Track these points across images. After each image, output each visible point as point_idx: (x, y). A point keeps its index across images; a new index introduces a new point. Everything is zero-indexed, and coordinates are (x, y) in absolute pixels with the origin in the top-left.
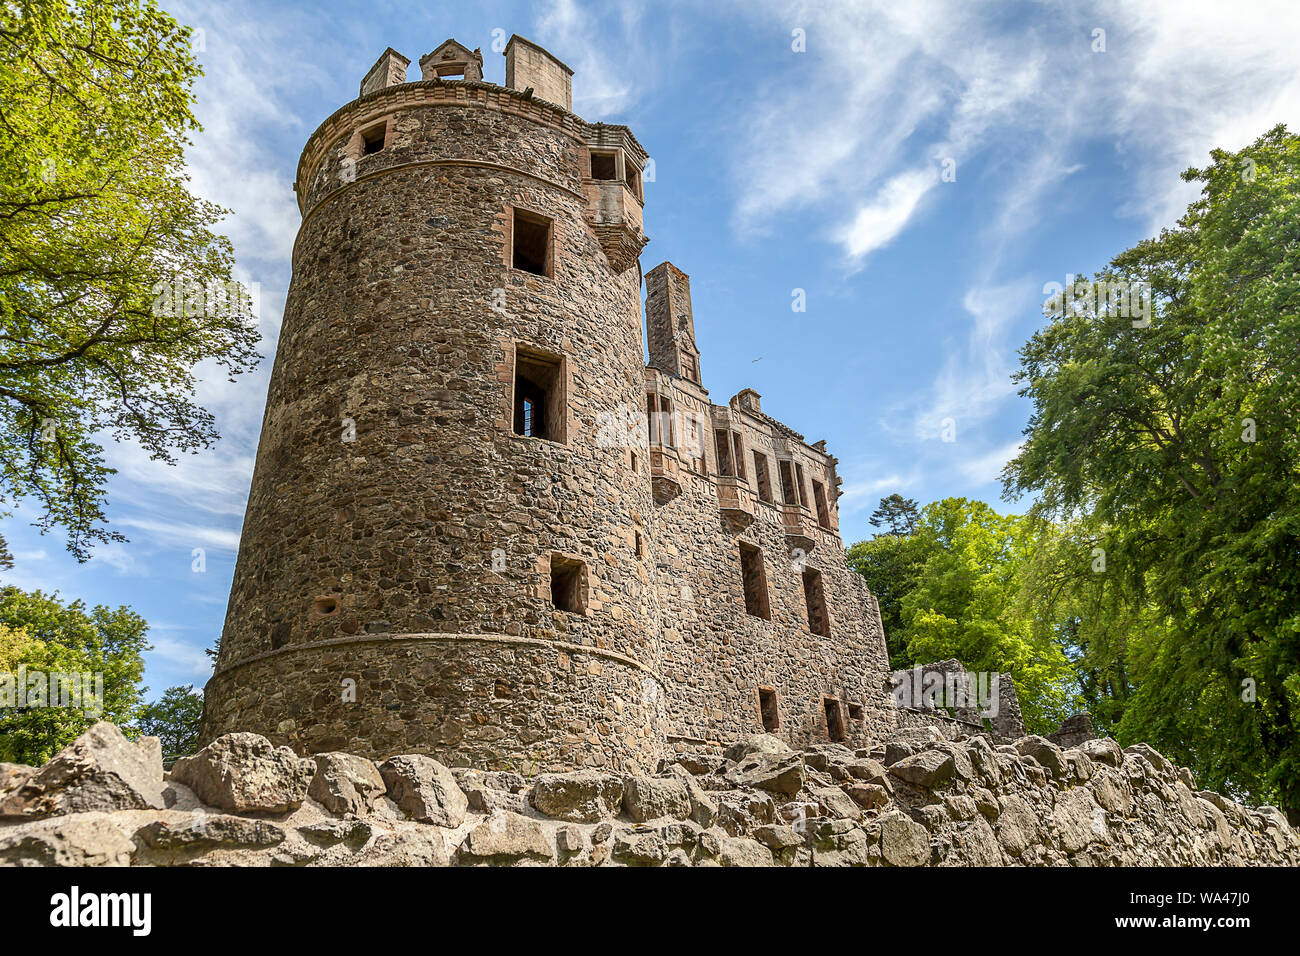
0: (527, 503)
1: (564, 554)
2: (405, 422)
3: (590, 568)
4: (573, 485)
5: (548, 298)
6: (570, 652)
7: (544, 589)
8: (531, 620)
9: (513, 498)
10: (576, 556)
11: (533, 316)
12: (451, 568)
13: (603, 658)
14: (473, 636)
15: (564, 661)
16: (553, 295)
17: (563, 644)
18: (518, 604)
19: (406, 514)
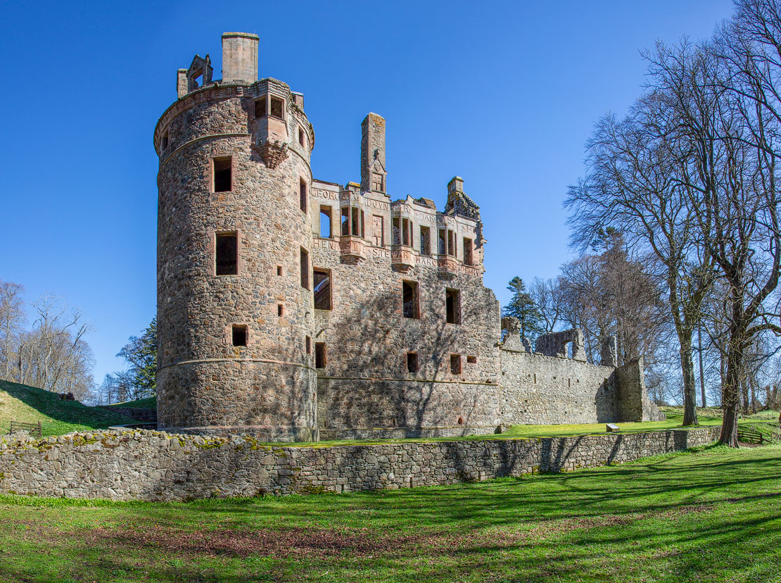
0: (221, 306)
1: (237, 324)
2: (179, 280)
3: (249, 327)
4: (241, 291)
5: (229, 203)
6: (240, 362)
7: (230, 339)
8: (224, 352)
9: (215, 304)
10: (242, 323)
11: (222, 215)
12: (195, 336)
13: (254, 362)
14: (204, 360)
15: (238, 366)
16: (231, 200)
17: (236, 359)
18: (219, 346)
19: (182, 318)
